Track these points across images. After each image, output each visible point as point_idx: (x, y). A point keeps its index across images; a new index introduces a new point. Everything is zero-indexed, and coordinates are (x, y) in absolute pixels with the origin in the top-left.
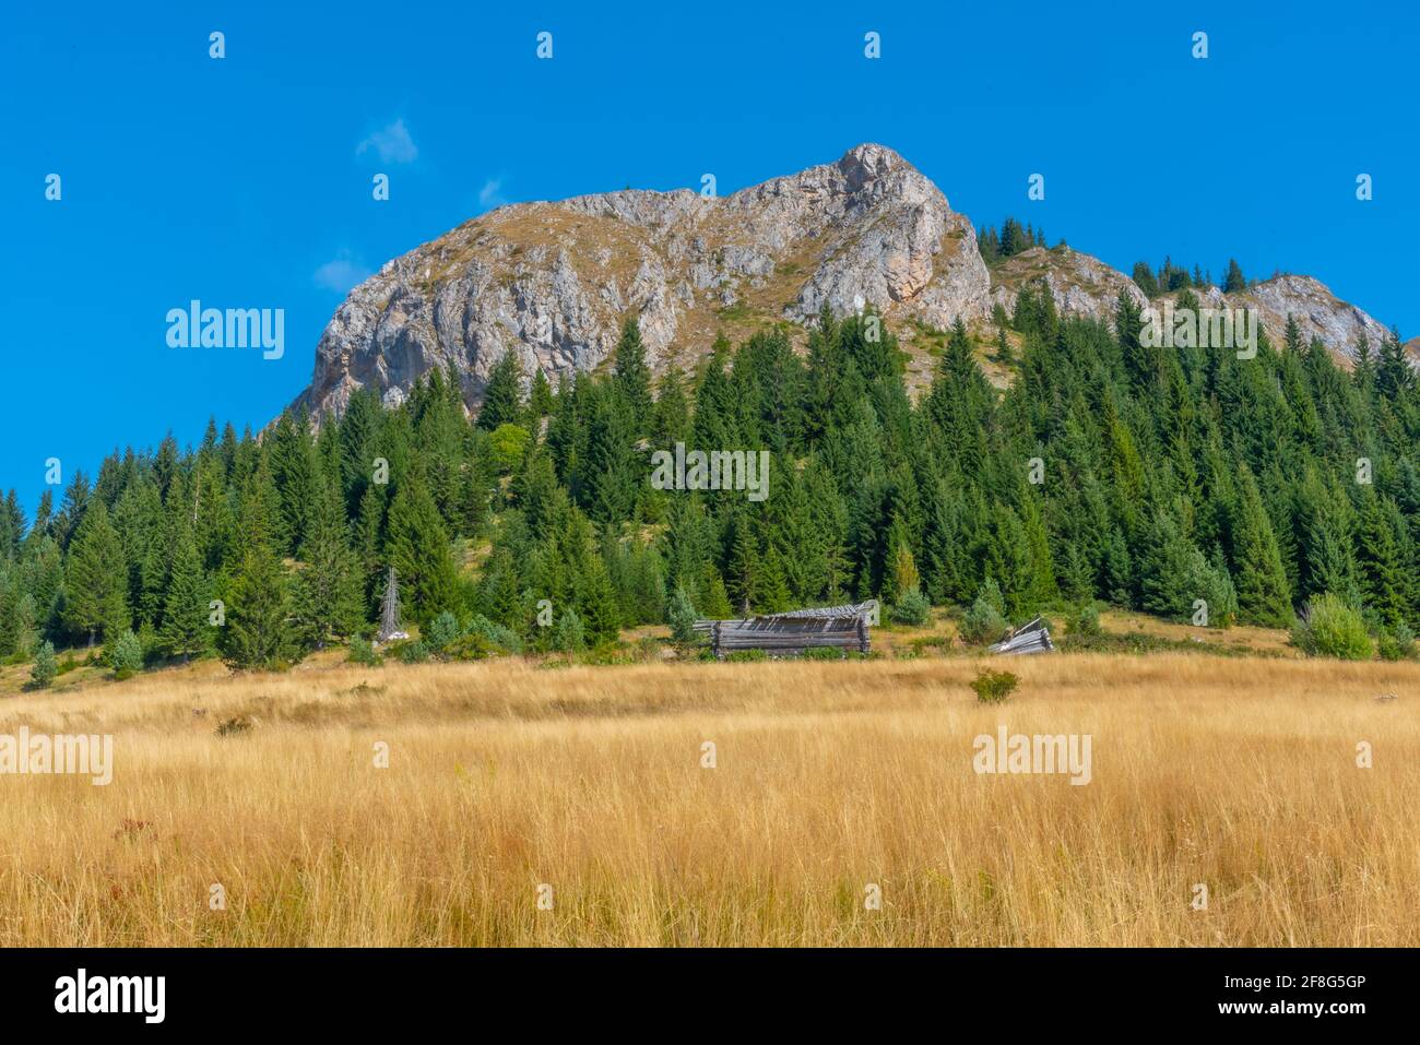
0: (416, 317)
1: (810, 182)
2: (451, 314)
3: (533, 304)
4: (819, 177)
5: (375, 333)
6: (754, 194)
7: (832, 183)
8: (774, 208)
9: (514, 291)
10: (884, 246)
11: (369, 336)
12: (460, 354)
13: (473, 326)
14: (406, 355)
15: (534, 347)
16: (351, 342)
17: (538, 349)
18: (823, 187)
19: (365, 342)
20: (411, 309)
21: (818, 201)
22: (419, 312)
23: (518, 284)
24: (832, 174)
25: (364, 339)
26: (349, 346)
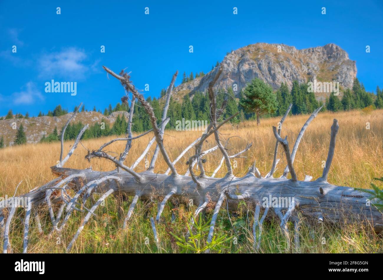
0: (253, 66)
1: (318, 50)
2: (264, 67)
3: (286, 69)
4: (320, 49)
5: (239, 69)
6: (307, 51)
7: (323, 51)
8: (314, 55)
9: (280, 65)
10: (348, 69)
11: (236, 69)
12: (269, 78)
13: (272, 72)
14: (252, 76)
15: (287, 79)
16: (231, 70)
17: (288, 80)
18: (321, 52)
19: (235, 70)
20: (251, 64)
21: (320, 55)
22: (254, 66)
23: (281, 63)
24: (323, 49)
25: (235, 69)
26: (231, 71)
